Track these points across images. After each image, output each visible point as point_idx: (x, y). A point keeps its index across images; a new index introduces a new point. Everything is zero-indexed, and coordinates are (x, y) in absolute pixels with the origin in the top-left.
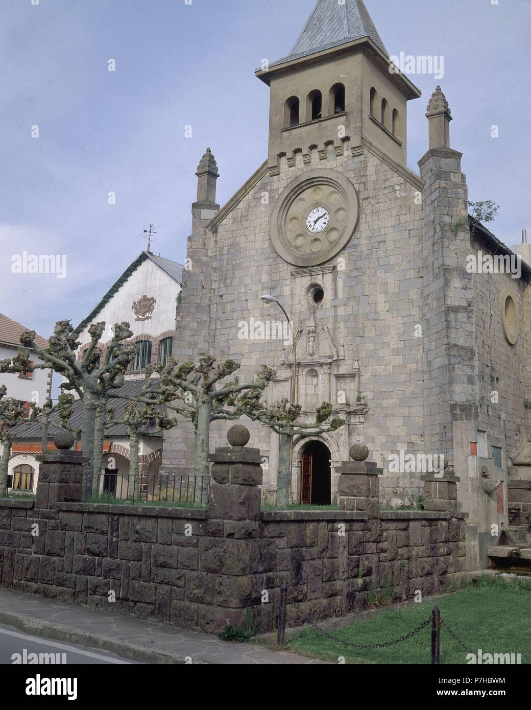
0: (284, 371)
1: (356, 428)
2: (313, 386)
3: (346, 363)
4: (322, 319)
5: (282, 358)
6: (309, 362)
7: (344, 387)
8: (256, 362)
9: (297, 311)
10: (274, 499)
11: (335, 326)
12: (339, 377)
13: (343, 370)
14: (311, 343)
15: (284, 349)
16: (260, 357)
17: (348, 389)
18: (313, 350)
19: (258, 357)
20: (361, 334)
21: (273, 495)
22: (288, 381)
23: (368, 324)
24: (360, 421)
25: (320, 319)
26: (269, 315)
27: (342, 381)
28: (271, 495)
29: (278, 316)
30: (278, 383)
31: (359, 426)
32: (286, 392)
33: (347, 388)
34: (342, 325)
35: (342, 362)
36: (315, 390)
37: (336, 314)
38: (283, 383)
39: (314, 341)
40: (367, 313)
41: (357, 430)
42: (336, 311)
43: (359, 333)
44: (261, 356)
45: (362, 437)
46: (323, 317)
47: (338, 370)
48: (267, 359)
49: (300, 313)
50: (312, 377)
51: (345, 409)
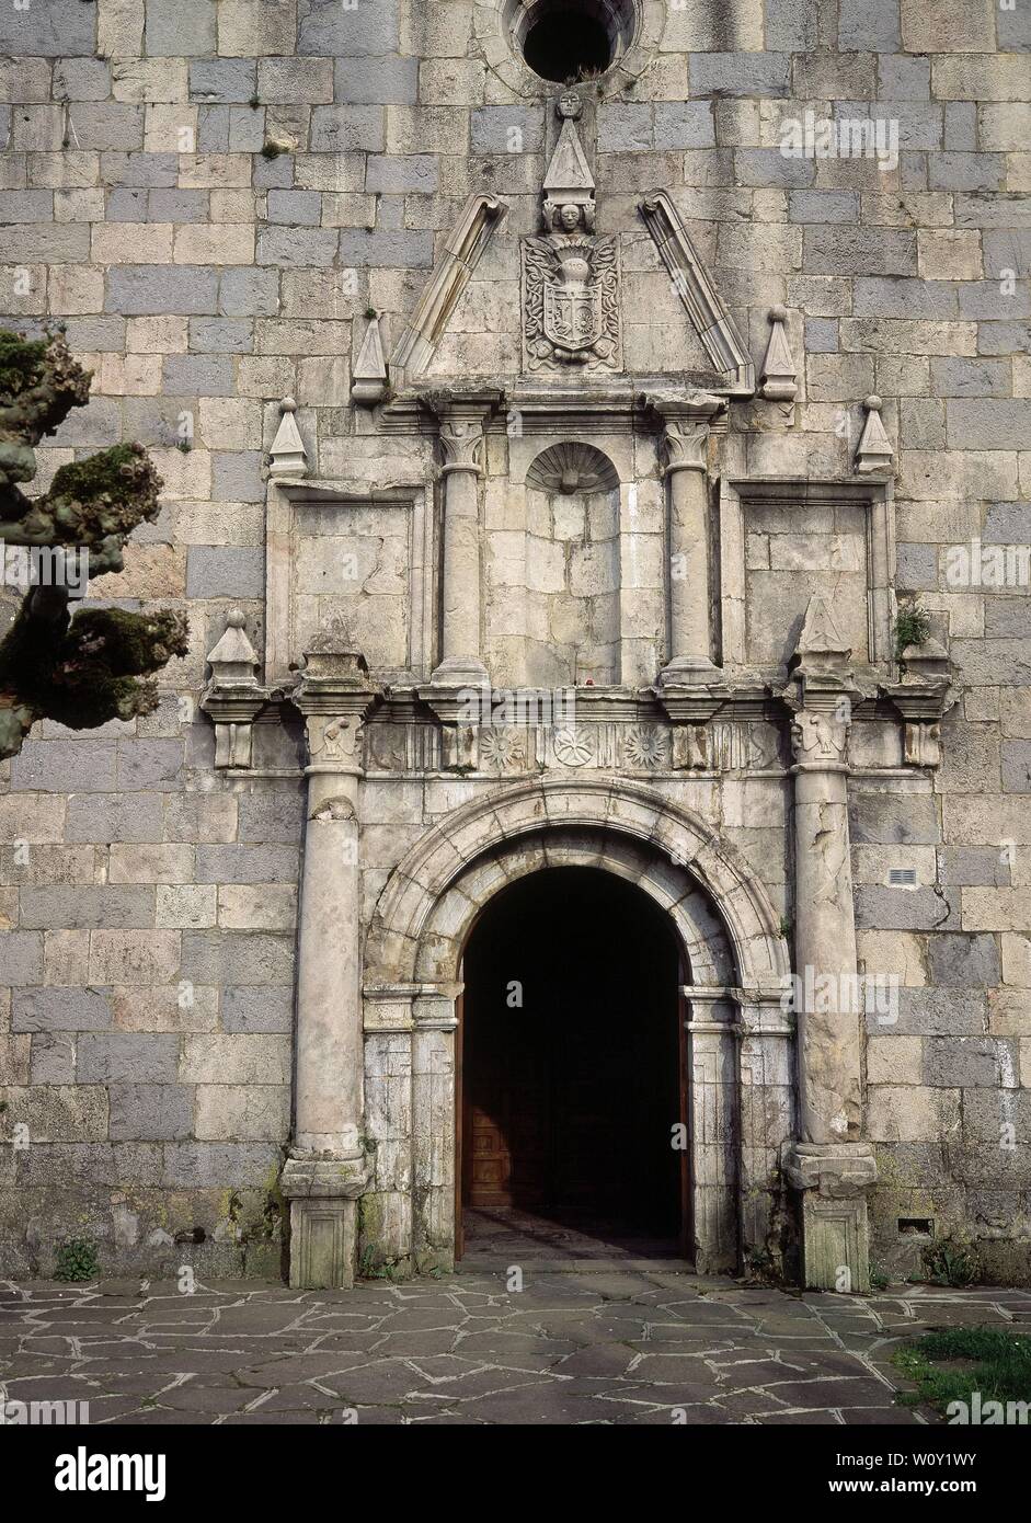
0: (372, 446)
1: (886, 800)
2: (558, 549)
3: (805, 425)
4: (634, 157)
5: (369, 365)
6: (564, 400)
7: (797, 558)
8: (165, 376)
9: (461, 99)
10: (337, 1244)
11: (722, 206)
12: (761, 499)
13: (780, 458)
14: (574, 288)
15: (370, 315)
16: (191, 352)
17: (818, 573)
18: (587, 330)
19: (179, 348)
20: (895, 264)
21: (331, 1219)
22: (409, 504)
23: (938, 214)
24: (913, 757)
25: (616, 157)
26: (254, 104)
27: (777, 526)
28: (315, 1221)
29: (324, 114)
30: (332, 516)
31: (903, 788)
32: (390, 571)
33: (809, 565)
34: (767, 203)
35: (774, 415)
36: (567, 573)
37: (730, 140)
38: (370, 516)
39: (590, 279)
40: (927, 153)
41: (892, 809)
42: (722, 124)
43: (879, 255)
44: (200, 343)
45: (926, 854)
46: (640, 147)
47: (748, 460)
48: (245, 365)
49: (480, 110)
50: (551, 498)
51: (851, 686)
